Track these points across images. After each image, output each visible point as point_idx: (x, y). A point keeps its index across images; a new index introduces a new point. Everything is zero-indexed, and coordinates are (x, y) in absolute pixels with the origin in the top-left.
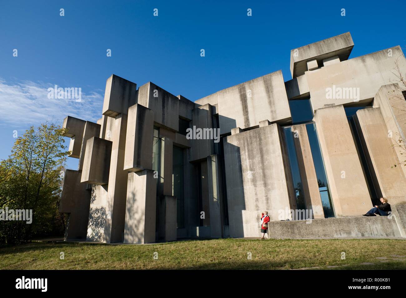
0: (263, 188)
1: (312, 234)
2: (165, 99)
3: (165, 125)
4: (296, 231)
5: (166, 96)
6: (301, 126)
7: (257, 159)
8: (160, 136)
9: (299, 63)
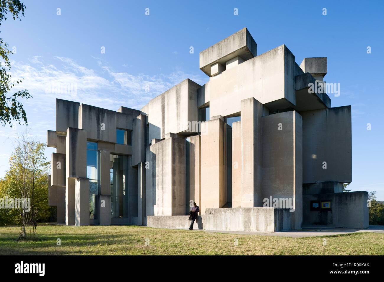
0: (161, 190)
1: (167, 225)
2: (100, 116)
3: (101, 140)
4: (159, 223)
5: (101, 113)
6: (196, 138)
7: (160, 167)
8: (98, 149)
9: (207, 67)
